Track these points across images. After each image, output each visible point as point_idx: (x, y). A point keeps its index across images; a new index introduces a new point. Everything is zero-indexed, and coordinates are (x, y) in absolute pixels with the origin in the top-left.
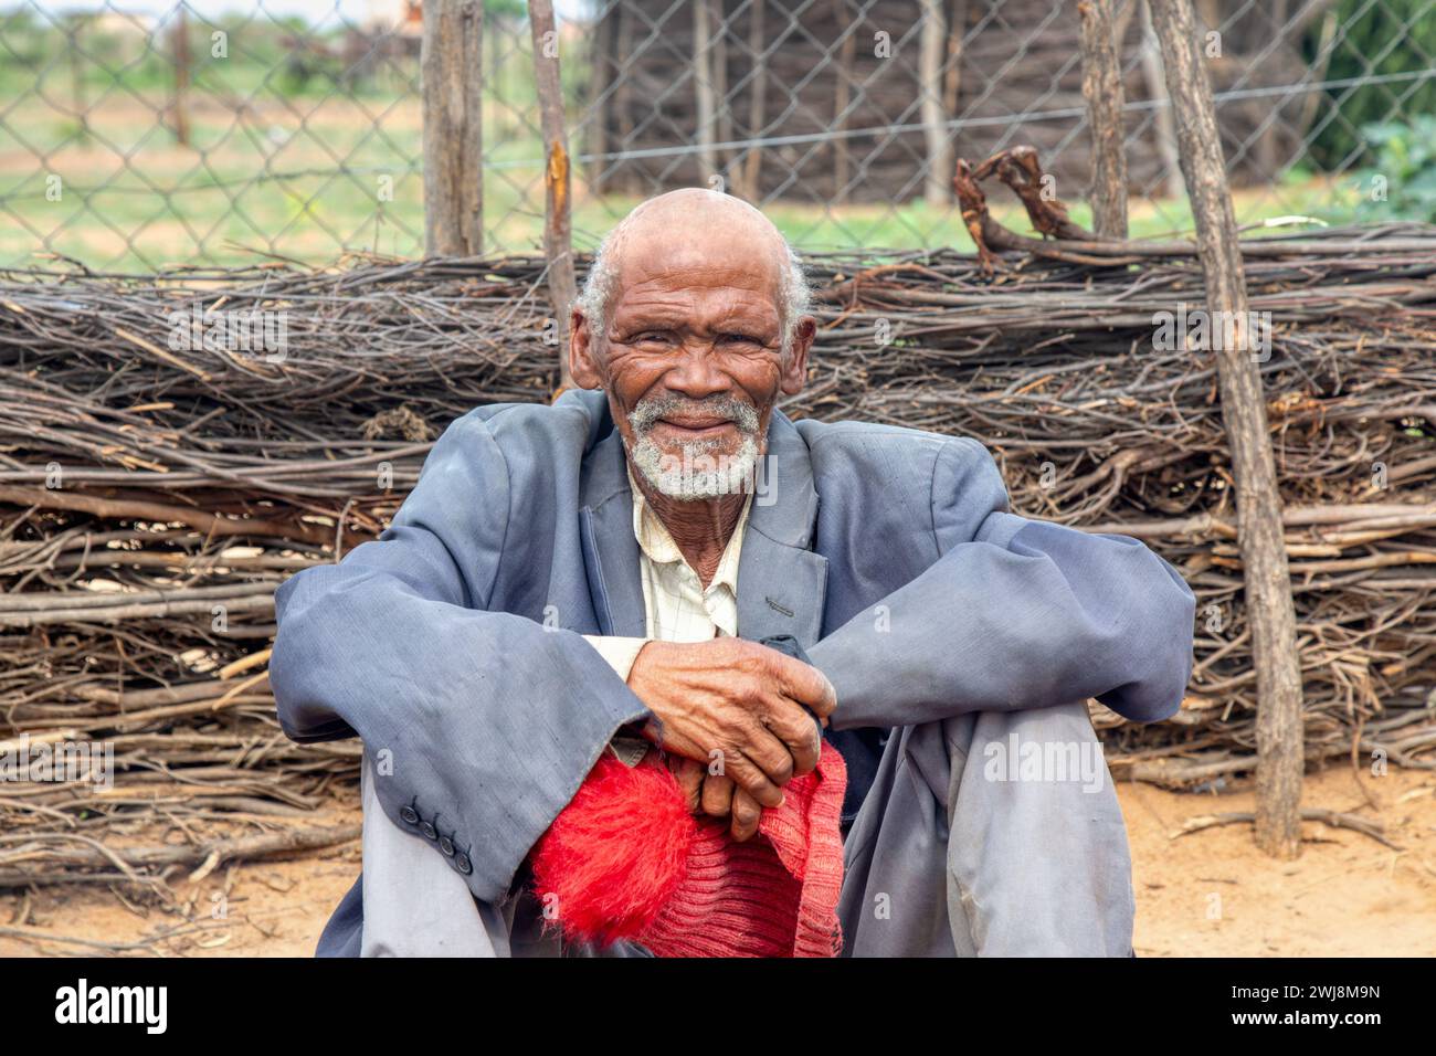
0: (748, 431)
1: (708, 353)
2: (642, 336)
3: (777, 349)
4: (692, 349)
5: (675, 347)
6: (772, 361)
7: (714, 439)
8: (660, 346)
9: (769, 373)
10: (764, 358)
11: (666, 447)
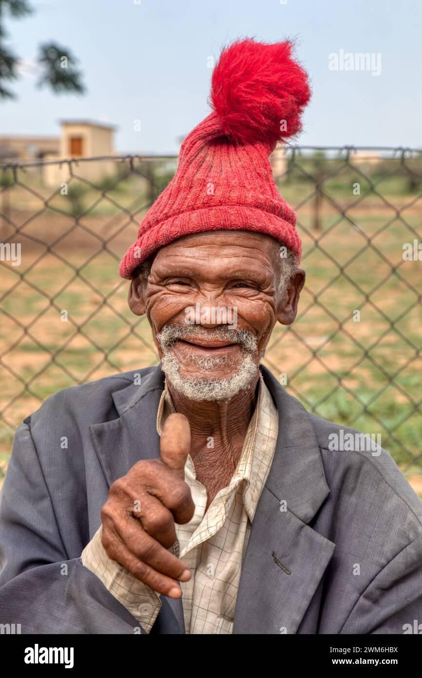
0: (250, 351)
1: (219, 296)
2: (172, 281)
3: (271, 294)
4: (206, 292)
5: (196, 290)
6: (266, 301)
7: (220, 357)
8: (184, 289)
9: (265, 309)
10: (261, 299)
11: (184, 361)
